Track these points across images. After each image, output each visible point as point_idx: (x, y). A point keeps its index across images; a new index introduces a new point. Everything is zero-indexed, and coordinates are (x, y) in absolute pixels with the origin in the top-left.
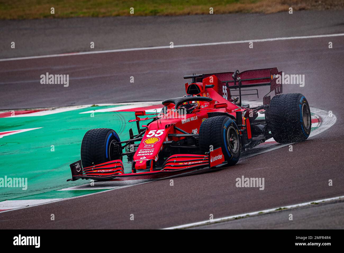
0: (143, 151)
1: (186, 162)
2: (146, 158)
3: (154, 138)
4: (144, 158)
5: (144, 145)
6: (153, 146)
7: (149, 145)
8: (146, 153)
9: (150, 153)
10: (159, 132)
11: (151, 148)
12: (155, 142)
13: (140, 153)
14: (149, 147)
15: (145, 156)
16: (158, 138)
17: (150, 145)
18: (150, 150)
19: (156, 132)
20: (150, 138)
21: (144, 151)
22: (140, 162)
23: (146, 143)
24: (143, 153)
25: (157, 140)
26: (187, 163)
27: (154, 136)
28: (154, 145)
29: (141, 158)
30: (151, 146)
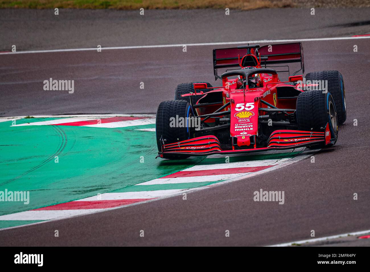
0: (239, 126)
1: (291, 138)
2: (246, 133)
3: (246, 112)
4: (244, 134)
5: (238, 120)
6: (249, 121)
7: (243, 119)
8: (245, 128)
9: (249, 128)
10: (248, 105)
11: (249, 123)
12: (250, 116)
13: (237, 128)
14: (244, 121)
15: (246, 131)
16: (250, 112)
17: (245, 119)
18: (248, 125)
19: (245, 106)
20: (241, 112)
21: (241, 125)
22: (243, 138)
23: (239, 117)
24: (241, 128)
25: (251, 114)
26: (292, 140)
27: (244, 110)
28: (250, 119)
29: (241, 133)
30: (246, 121)
